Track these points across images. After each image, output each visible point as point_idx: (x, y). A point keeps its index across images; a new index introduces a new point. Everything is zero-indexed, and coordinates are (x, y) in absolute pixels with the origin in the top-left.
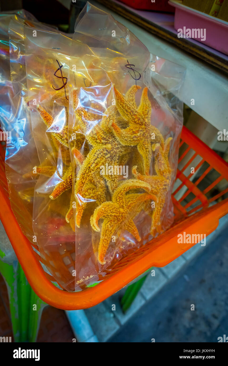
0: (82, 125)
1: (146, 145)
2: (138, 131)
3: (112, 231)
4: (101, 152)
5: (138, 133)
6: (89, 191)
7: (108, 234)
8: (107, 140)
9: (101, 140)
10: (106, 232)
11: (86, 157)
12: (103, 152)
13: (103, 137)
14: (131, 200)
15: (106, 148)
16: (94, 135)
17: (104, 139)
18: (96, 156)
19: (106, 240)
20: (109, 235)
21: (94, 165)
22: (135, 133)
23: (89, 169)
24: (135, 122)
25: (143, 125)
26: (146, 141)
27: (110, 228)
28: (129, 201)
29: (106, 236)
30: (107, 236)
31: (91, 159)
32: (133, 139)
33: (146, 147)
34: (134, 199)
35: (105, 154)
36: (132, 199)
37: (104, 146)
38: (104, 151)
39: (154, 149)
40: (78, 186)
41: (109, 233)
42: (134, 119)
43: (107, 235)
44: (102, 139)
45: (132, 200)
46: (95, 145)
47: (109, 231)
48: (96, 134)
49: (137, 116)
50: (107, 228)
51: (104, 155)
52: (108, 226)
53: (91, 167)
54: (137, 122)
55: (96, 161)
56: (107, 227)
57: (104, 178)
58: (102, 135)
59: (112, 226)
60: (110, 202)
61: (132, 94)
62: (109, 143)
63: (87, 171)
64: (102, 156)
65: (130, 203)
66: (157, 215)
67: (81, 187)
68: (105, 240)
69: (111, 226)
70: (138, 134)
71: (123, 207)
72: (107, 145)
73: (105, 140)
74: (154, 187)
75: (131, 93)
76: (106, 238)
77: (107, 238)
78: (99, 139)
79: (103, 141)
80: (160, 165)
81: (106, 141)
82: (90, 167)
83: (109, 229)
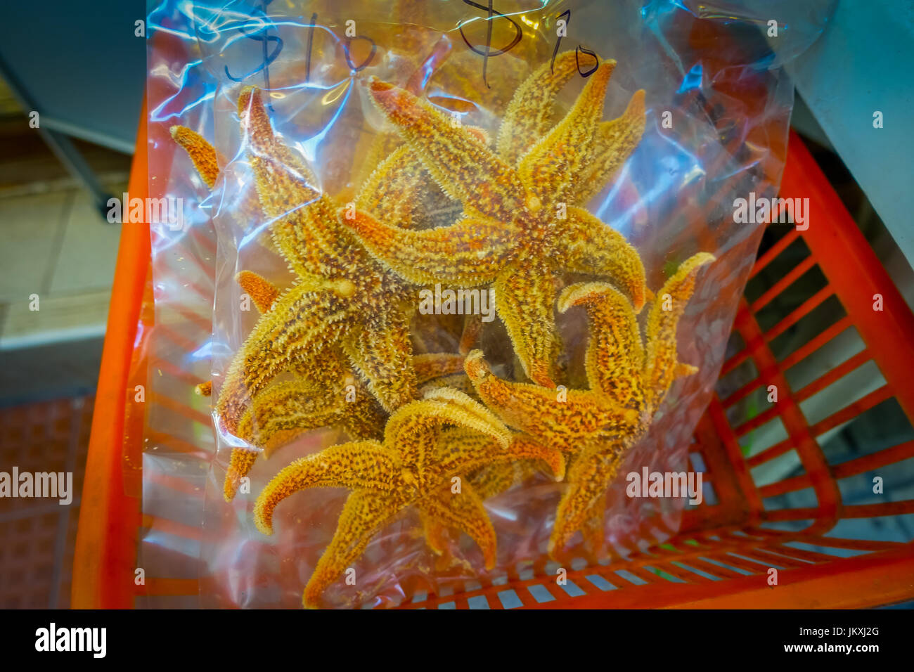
0: (268, 206)
1: (519, 293)
2: (481, 243)
3: (370, 525)
4: (314, 303)
5: (481, 249)
6: (290, 403)
7: (357, 529)
8: (338, 267)
9: (319, 264)
10: (352, 523)
11: (268, 306)
12: (318, 303)
13: (327, 256)
14: (462, 448)
15: (331, 292)
16: (299, 244)
17: (328, 261)
18: (296, 313)
19: (347, 543)
20: (358, 532)
21: (283, 339)
22: (467, 249)
23: (268, 347)
24: (480, 208)
25: (512, 223)
26: (521, 277)
27: (367, 514)
28: (457, 450)
29: (349, 532)
30: (351, 534)
31: (278, 317)
32: (456, 266)
33: (521, 299)
34: (478, 447)
35: (324, 309)
36: (469, 444)
37: (328, 285)
38: (323, 300)
39: (563, 306)
40: (228, 392)
41: (360, 529)
42: (478, 197)
43: (353, 530)
44: (321, 261)
45: (470, 448)
46: (304, 275)
47: (362, 522)
48: (304, 242)
49: (490, 189)
50: (358, 512)
51: (321, 314)
52: (363, 506)
53: (274, 344)
54: (485, 210)
55: (291, 329)
56: (359, 507)
57: (356, 372)
58: (323, 246)
59: (376, 510)
60: (374, 445)
61: (539, 87)
62: (346, 276)
63: (262, 354)
64: (314, 314)
65: (453, 457)
66: (573, 510)
67: (235, 395)
68: (342, 544)
69: (371, 511)
70: (481, 254)
71: (413, 468)
72: (338, 282)
73: (333, 266)
74: (556, 428)
75: (538, 85)
76: (348, 538)
77: (351, 540)
78: (311, 258)
79: (323, 268)
80: (604, 356)
81: (334, 271)
82: (271, 342)
83: (364, 516)
